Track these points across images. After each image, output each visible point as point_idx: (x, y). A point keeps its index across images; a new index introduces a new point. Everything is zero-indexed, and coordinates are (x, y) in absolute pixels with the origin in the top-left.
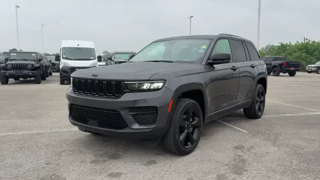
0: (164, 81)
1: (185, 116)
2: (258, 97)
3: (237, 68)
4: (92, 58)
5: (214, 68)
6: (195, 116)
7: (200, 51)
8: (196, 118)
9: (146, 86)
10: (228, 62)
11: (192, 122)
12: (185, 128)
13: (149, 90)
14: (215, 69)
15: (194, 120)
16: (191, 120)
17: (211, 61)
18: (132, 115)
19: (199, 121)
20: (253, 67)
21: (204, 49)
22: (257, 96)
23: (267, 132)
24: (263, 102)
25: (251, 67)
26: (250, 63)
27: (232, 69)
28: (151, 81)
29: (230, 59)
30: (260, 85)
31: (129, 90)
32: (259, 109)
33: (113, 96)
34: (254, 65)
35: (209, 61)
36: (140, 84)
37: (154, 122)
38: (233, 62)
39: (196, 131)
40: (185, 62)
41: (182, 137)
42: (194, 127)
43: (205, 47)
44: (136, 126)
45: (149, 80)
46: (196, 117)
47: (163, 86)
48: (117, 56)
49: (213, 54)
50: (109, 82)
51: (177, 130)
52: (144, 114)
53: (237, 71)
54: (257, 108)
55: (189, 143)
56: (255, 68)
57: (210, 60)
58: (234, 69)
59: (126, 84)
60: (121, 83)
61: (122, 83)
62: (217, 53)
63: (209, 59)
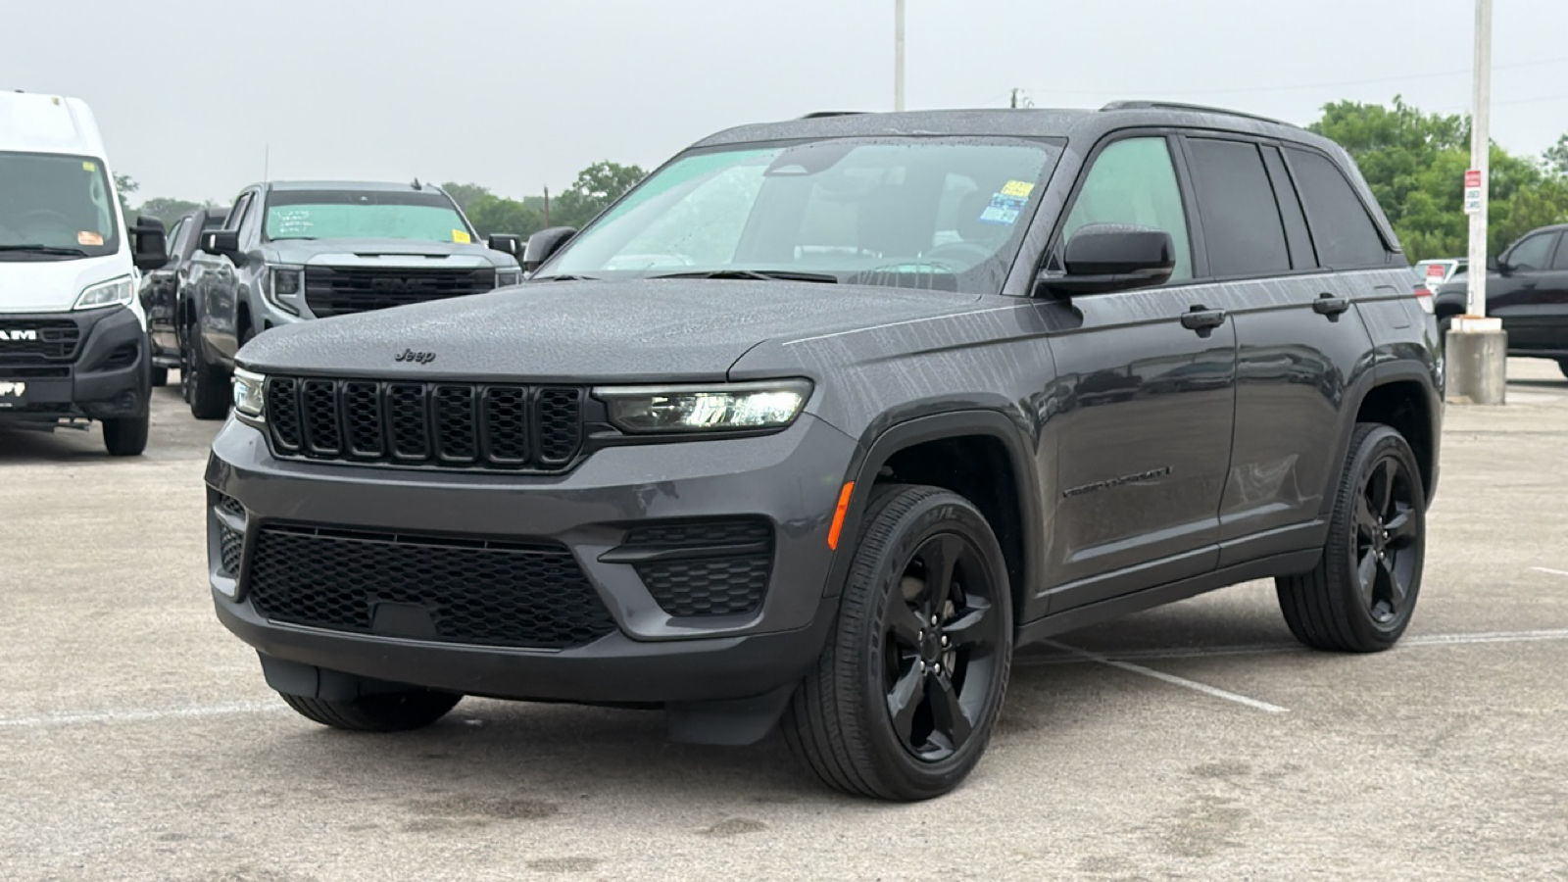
0: (806, 383)
1: (912, 588)
2: (1374, 507)
3: (1221, 318)
4: (86, 239)
5: (1078, 315)
6: (965, 589)
7: (992, 214)
8: (972, 601)
9: (705, 410)
10: (1158, 281)
11: (950, 621)
12: (912, 648)
13: (722, 432)
14: (1086, 325)
15: (961, 610)
16: (949, 609)
17: (1059, 275)
18: (637, 565)
19: (993, 618)
20: (1333, 313)
21: (1017, 204)
22: (1362, 502)
23: (1403, 711)
24: (1409, 544)
25: (1318, 308)
26: (1310, 285)
27: (1186, 323)
28: (734, 381)
29: (1165, 260)
30: (1386, 432)
31: (618, 434)
32: (1382, 589)
33: (526, 464)
34: (1341, 295)
35: (1045, 275)
36: (673, 398)
37: (754, 603)
38: (1196, 276)
39: (974, 672)
40: (907, 281)
41: (900, 698)
42: (966, 652)
43: (1020, 190)
44: (657, 625)
45: (728, 378)
46: (975, 593)
47: (800, 411)
48: (287, 218)
49: (1068, 234)
50: (505, 392)
51: (877, 651)
52: (700, 560)
53: (1220, 335)
54: (1364, 577)
55: (935, 737)
56: (1348, 318)
57: (1055, 267)
58: (1200, 323)
59: (605, 401)
60: (574, 395)
61: (583, 394)
62: (1094, 229)
63: (1044, 261)
